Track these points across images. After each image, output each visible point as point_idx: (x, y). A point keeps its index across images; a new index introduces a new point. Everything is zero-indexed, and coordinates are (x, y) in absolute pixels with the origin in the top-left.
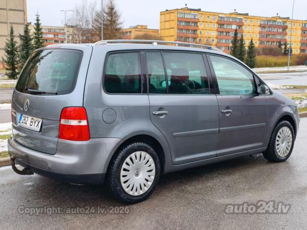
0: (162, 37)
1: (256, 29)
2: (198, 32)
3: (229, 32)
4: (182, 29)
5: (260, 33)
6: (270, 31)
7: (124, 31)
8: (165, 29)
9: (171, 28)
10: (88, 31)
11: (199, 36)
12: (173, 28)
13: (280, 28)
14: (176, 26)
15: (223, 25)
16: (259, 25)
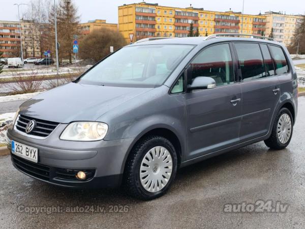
0: (121, 31)
1: (210, 23)
2: (156, 26)
3: (185, 27)
4: (141, 24)
5: (215, 27)
6: (223, 25)
7: (82, 25)
8: (124, 23)
9: (129, 23)
10: (45, 25)
11: (157, 30)
12: (132, 22)
13: (233, 22)
14: (134, 21)
15: (180, 19)
16: (213, 19)
